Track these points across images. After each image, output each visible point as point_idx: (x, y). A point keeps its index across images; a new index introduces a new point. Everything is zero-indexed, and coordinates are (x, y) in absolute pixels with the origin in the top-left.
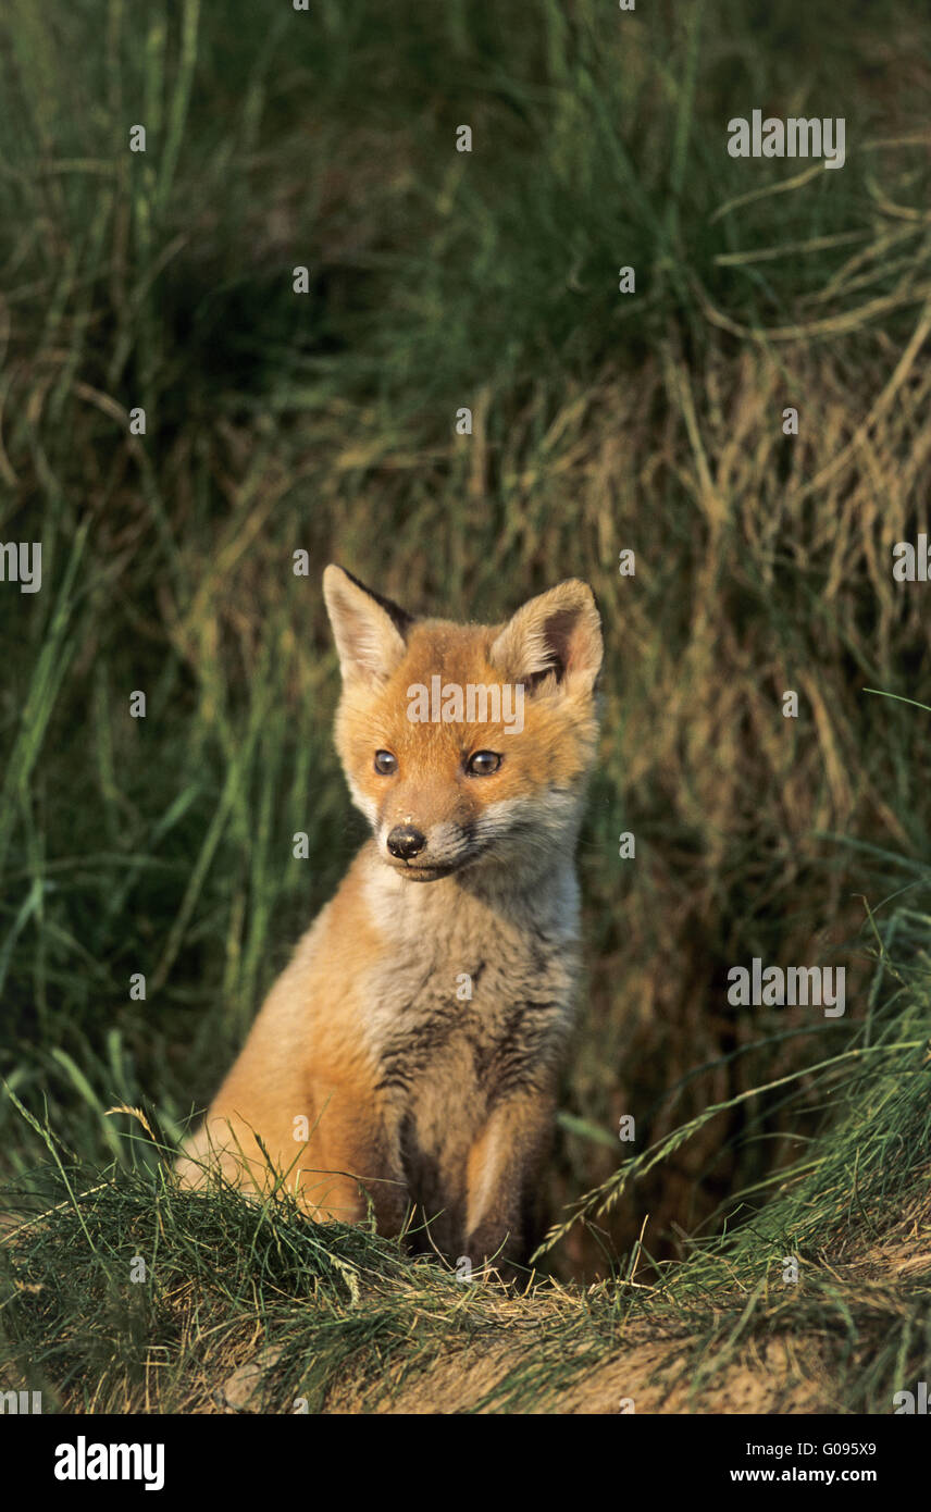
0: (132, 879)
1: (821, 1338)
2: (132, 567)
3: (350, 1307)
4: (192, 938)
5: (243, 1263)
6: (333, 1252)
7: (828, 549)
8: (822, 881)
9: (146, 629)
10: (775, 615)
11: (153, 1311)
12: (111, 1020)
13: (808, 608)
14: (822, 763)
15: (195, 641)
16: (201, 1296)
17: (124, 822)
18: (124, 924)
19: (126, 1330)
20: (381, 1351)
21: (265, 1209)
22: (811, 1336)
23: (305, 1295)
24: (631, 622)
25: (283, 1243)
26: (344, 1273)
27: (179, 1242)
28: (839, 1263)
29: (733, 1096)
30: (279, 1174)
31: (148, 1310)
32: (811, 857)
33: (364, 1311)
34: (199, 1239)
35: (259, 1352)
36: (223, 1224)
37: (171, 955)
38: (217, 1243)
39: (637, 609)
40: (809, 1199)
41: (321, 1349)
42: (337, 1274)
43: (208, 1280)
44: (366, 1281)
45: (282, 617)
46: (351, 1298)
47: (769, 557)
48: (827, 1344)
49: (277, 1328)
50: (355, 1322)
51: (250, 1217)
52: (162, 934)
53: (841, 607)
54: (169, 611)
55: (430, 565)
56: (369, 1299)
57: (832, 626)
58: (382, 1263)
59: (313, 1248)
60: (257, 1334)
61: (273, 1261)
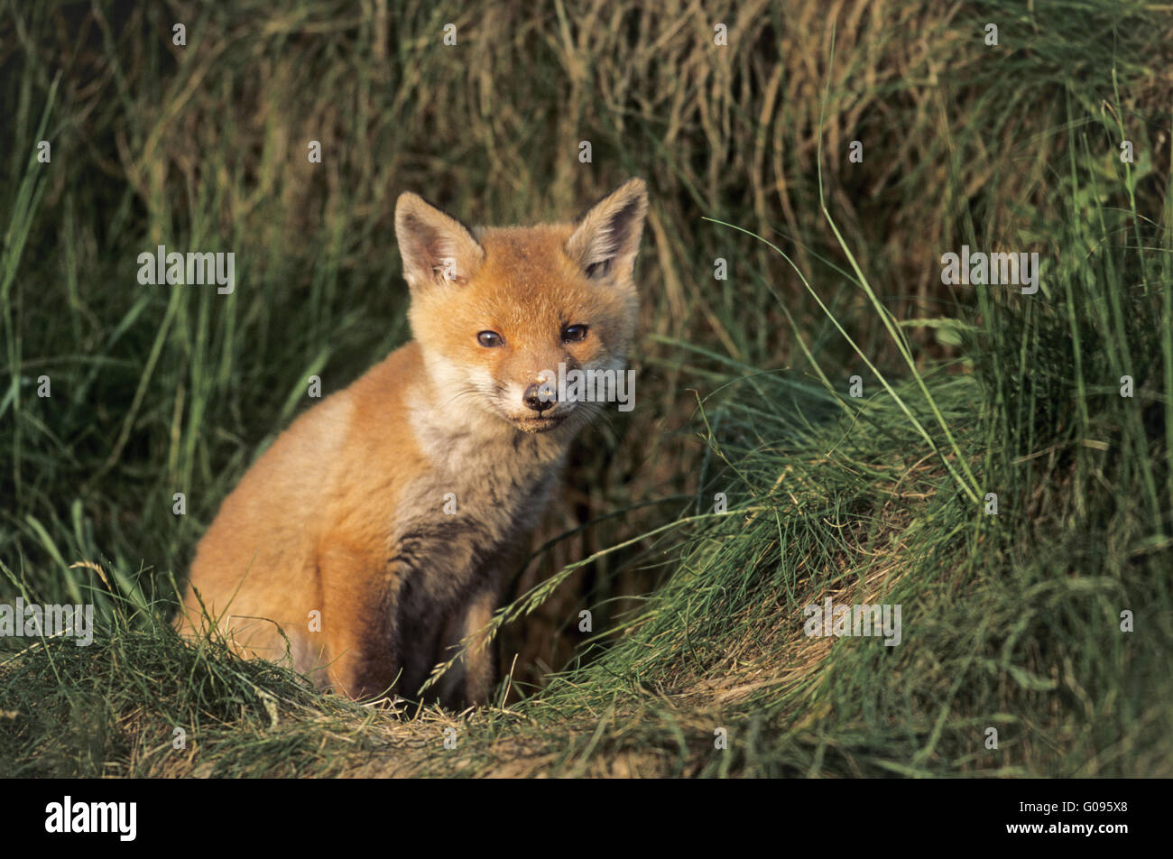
0: (93, 374)
1: (658, 756)
2: (94, 116)
3: (271, 730)
4: (141, 424)
5: (183, 693)
6: (257, 684)
7: (668, 102)
8: (662, 377)
9: (106, 166)
10: (625, 157)
11: (109, 733)
12: (74, 492)
13: (652, 149)
14: (662, 280)
15: (146, 178)
16: (147, 721)
17: (87, 329)
18: (86, 413)
19: (87, 749)
20: (296, 767)
21: (201, 649)
22: (650, 753)
23: (233, 720)
24: (505, 164)
25: (216, 679)
26: (265, 702)
27: (130, 677)
28: (673, 693)
29: (586, 555)
30: (212, 620)
31: (104, 733)
32: (652, 359)
33: (282, 733)
34: (146, 674)
35: (195, 767)
36: (165, 662)
37: (124, 438)
38: (161, 677)
39: (512, 151)
40: (649, 640)
41: (247, 765)
42: (259, 701)
43: (153, 708)
44: (284, 708)
45: (218, 158)
46: (270, 723)
47: (621, 110)
48: (662, 761)
49: (210, 747)
50: (275, 743)
51: (188, 655)
52: (118, 420)
53: (680, 150)
54: (125, 154)
55: (340, 113)
56: (286, 722)
57: (672, 166)
58: (297, 693)
59: (240, 681)
60: (194, 752)
61: (208, 691)
